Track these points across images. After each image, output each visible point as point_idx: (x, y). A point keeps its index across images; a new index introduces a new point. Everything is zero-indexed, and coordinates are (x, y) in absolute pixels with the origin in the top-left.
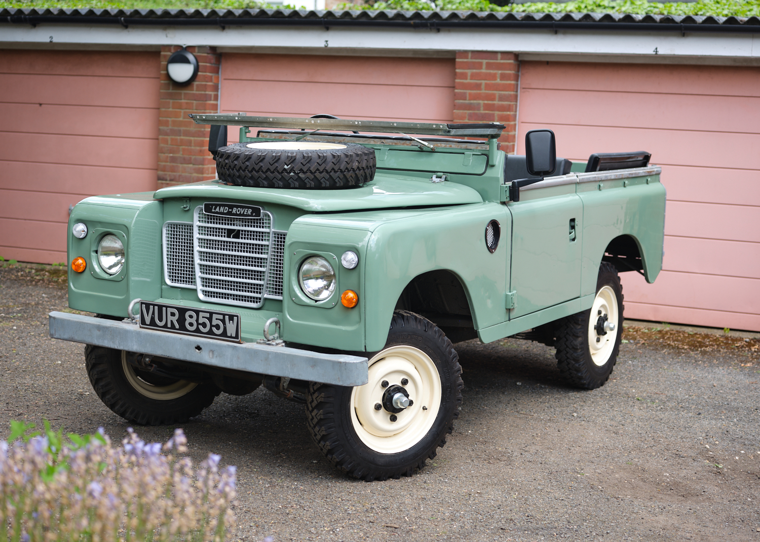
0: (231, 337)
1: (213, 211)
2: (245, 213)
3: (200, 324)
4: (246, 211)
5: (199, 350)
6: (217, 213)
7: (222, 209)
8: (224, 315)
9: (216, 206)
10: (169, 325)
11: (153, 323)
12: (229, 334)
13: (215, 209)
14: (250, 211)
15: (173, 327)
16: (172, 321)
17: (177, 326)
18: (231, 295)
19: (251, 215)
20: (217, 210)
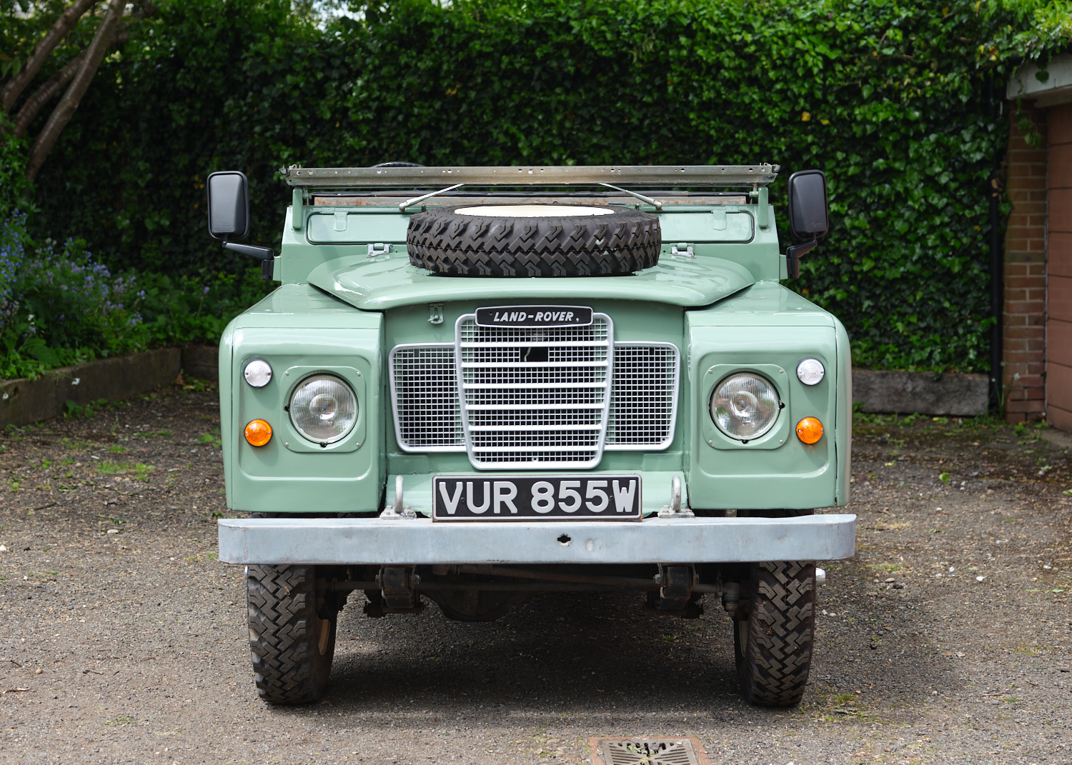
0: (624, 513)
1: (496, 320)
2: (561, 319)
3: (562, 500)
4: (562, 316)
5: (564, 542)
6: (504, 323)
7: (514, 317)
8: (610, 480)
9: (502, 312)
10: (497, 510)
11: (462, 510)
12: (619, 509)
13: (500, 317)
14: (570, 316)
15: (505, 510)
16: (503, 504)
17: (514, 509)
18: (535, 453)
19: (573, 321)
20: (505, 317)
